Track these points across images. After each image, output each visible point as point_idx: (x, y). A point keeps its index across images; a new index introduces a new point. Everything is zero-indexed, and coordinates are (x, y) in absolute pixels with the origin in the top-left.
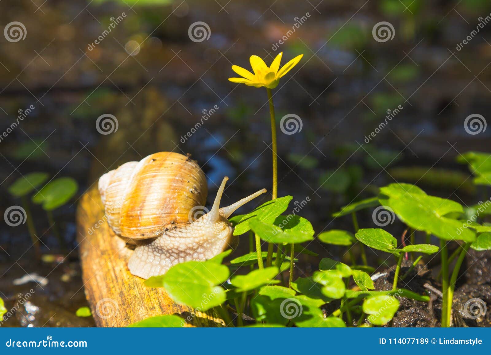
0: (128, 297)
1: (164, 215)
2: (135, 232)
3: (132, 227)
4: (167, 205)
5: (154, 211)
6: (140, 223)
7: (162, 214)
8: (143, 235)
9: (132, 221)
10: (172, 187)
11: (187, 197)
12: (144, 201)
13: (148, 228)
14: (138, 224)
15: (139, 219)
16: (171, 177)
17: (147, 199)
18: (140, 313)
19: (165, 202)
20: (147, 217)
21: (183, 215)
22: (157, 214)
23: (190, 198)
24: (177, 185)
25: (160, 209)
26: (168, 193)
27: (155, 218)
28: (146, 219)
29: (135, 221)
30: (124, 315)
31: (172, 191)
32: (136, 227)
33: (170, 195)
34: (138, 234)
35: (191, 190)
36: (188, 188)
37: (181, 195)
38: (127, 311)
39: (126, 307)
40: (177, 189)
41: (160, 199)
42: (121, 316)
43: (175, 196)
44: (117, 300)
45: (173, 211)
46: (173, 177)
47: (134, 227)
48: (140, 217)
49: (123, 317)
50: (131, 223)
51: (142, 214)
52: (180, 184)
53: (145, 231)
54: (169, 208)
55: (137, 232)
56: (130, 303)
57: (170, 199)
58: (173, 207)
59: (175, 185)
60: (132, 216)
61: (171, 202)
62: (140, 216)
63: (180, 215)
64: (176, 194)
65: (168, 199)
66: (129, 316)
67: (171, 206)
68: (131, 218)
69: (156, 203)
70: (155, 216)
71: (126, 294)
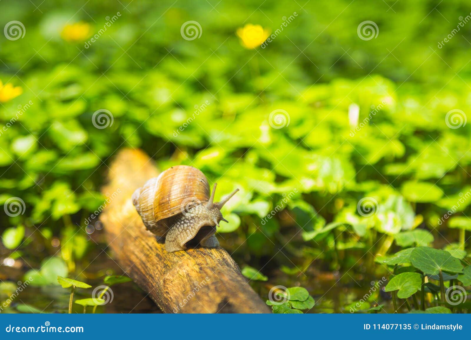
0: (163, 255)
1: (186, 197)
2: (167, 213)
3: (164, 210)
4: (187, 190)
5: (179, 195)
6: (170, 206)
7: (184, 196)
8: (173, 213)
9: (163, 207)
10: (188, 179)
11: (199, 184)
12: (170, 192)
13: (176, 207)
14: (168, 207)
15: (168, 203)
16: (186, 174)
17: (172, 189)
18: (174, 260)
19: (185, 189)
20: (174, 200)
21: (199, 195)
22: (181, 197)
23: (201, 185)
24: (191, 177)
25: (182, 193)
26: (186, 182)
27: (180, 199)
28: (174, 201)
29: (166, 206)
30: (163, 265)
31: (188, 181)
32: (168, 209)
33: (187, 183)
34: (170, 214)
35: (201, 180)
36: (198, 179)
37: (195, 183)
38: (165, 262)
39: (163, 260)
40: (191, 180)
41: (181, 187)
42: (161, 266)
43: (191, 184)
44: (155, 259)
45: (192, 194)
46: (187, 174)
47: (166, 210)
48: (169, 202)
49: (162, 267)
50: (163, 208)
51: (171, 199)
52: (192, 177)
53: (174, 211)
54: (188, 191)
55: (169, 213)
56: (165, 258)
57: (188, 186)
58: (191, 191)
59: (189, 178)
60: (163, 203)
61: (189, 188)
62: (169, 200)
63: (197, 195)
64: (192, 182)
65: (187, 186)
66: (166, 264)
67: (190, 190)
68: (163, 205)
69: (179, 190)
70: (180, 198)
71: (161, 254)
